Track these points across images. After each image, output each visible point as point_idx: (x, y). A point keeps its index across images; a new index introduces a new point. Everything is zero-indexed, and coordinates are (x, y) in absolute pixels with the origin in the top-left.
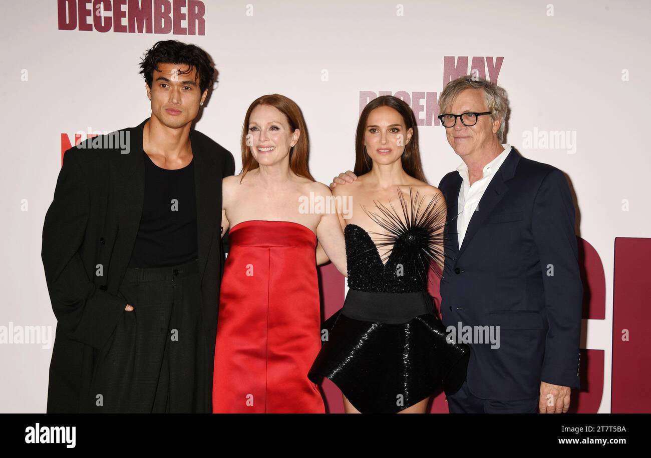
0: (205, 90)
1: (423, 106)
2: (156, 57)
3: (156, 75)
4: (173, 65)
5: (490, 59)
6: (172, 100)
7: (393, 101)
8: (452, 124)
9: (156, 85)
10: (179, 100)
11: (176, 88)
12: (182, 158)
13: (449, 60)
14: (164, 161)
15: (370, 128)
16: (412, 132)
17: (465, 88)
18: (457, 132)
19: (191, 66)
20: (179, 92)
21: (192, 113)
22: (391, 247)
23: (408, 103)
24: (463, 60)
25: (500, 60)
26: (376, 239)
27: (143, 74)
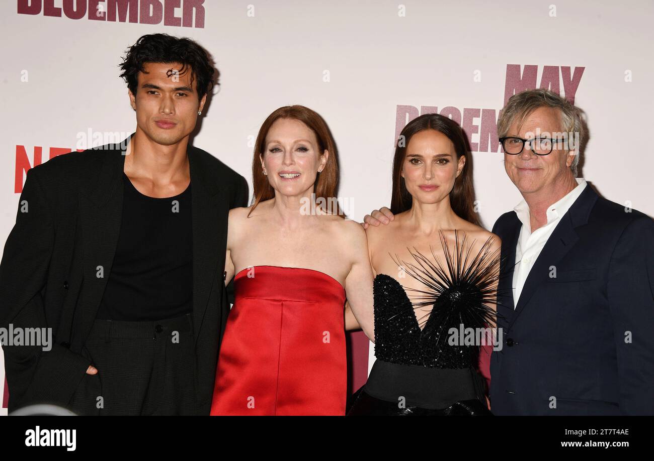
0: (204, 95)
1: (477, 127)
2: (141, 56)
3: (142, 78)
4: (163, 65)
5: (566, 70)
6: (164, 109)
7: (440, 122)
8: (517, 150)
9: (141, 92)
10: (173, 110)
11: (168, 94)
12: (175, 183)
13: (512, 70)
14: (151, 186)
15: (411, 158)
16: (465, 161)
17: (538, 106)
18: (524, 162)
19: (185, 66)
20: (172, 100)
21: (189, 125)
22: (431, 307)
23: (458, 122)
24: (531, 70)
25: (580, 71)
26: (414, 297)
27: (124, 78)
